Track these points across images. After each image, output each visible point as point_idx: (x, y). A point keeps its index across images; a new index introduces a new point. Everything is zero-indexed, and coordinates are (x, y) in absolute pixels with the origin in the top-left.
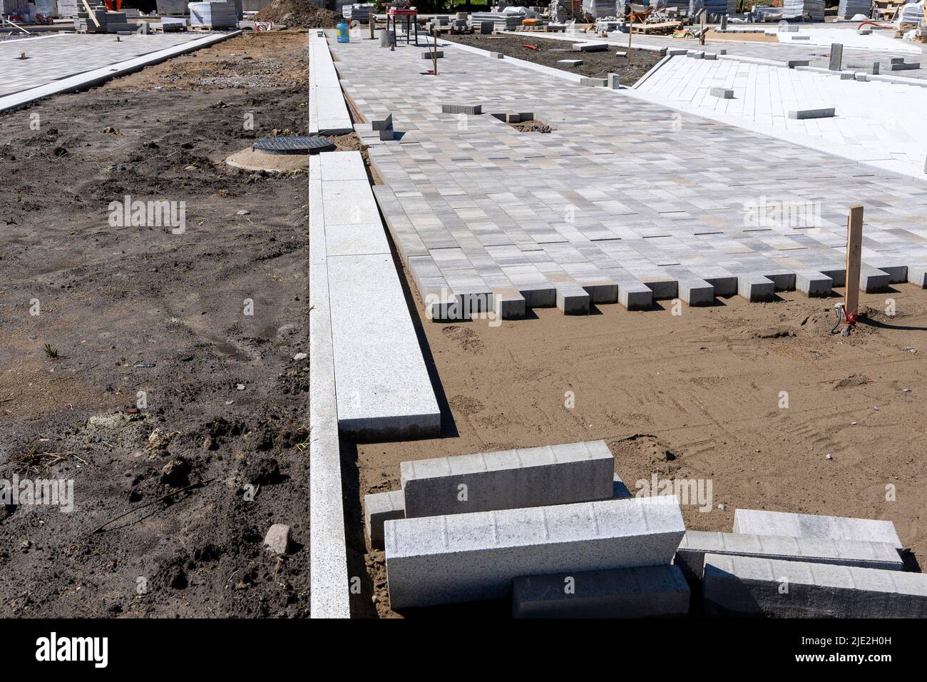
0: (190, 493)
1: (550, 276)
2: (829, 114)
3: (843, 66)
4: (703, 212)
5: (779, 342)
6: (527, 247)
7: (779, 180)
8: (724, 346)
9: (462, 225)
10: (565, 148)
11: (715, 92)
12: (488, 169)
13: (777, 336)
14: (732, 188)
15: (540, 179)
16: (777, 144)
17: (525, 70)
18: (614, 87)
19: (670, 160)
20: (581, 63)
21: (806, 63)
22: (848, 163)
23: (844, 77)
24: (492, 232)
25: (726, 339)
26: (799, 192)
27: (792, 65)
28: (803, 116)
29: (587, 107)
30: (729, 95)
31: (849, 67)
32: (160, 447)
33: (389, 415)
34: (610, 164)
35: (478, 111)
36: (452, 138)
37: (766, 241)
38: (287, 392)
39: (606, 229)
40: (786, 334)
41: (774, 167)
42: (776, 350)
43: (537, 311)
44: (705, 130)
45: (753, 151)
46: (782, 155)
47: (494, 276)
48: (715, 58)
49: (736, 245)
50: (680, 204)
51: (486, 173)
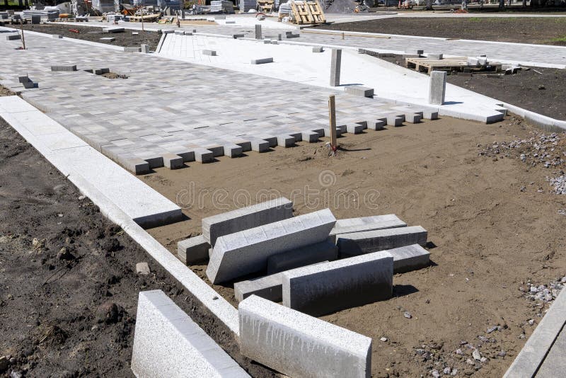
0: (78, 262)
1: (188, 146)
2: (270, 61)
3: (263, 37)
4: (241, 111)
5: (308, 162)
6: (164, 135)
7: (267, 93)
8: (286, 167)
9: (119, 128)
10: (144, 85)
11: (205, 52)
12: (108, 99)
13: (307, 159)
14: (246, 99)
15: (142, 102)
16: (254, 77)
17: (82, 44)
18: (147, 52)
19: (205, 88)
20: (114, 40)
21: (243, 36)
22: (294, 84)
23: (266, 42)
24: (138, 130)
25: (286, 164)
26: (280, 98)
27: (235, 37)
28: (259, 62)
29: (139, 64)
30: (214, 54)
31: (266, 37)
32: (42, 247)
33: (157, 213)
34: (175, 92)
35: (75, 69)
36: (71, 84)
37: (279, 121)
38: (88, 214)
39: (197, 122)
40: (310, 159)
41: (260, 87)
42: (309, 166)
43: (187, 164)
44: (213, 72)
45: (245, 81)
46: (261, 82)
47: (157, 149)
48: (191, 34)
49: (266, 123)
50: (225, 108)
51: (108, 102)
